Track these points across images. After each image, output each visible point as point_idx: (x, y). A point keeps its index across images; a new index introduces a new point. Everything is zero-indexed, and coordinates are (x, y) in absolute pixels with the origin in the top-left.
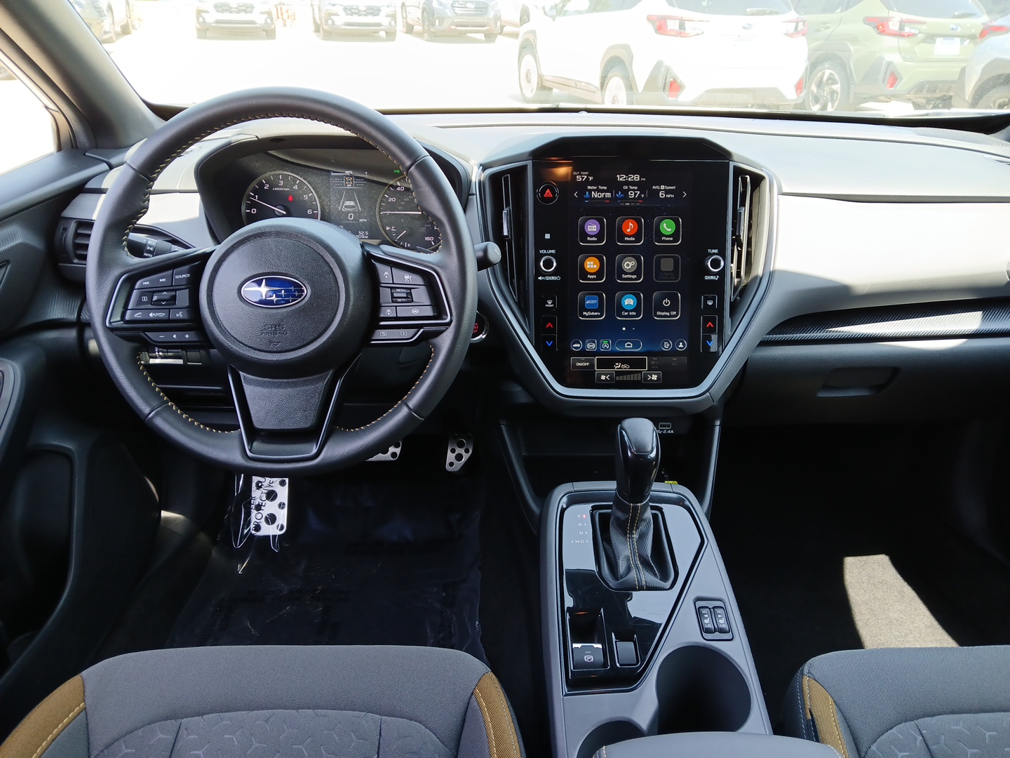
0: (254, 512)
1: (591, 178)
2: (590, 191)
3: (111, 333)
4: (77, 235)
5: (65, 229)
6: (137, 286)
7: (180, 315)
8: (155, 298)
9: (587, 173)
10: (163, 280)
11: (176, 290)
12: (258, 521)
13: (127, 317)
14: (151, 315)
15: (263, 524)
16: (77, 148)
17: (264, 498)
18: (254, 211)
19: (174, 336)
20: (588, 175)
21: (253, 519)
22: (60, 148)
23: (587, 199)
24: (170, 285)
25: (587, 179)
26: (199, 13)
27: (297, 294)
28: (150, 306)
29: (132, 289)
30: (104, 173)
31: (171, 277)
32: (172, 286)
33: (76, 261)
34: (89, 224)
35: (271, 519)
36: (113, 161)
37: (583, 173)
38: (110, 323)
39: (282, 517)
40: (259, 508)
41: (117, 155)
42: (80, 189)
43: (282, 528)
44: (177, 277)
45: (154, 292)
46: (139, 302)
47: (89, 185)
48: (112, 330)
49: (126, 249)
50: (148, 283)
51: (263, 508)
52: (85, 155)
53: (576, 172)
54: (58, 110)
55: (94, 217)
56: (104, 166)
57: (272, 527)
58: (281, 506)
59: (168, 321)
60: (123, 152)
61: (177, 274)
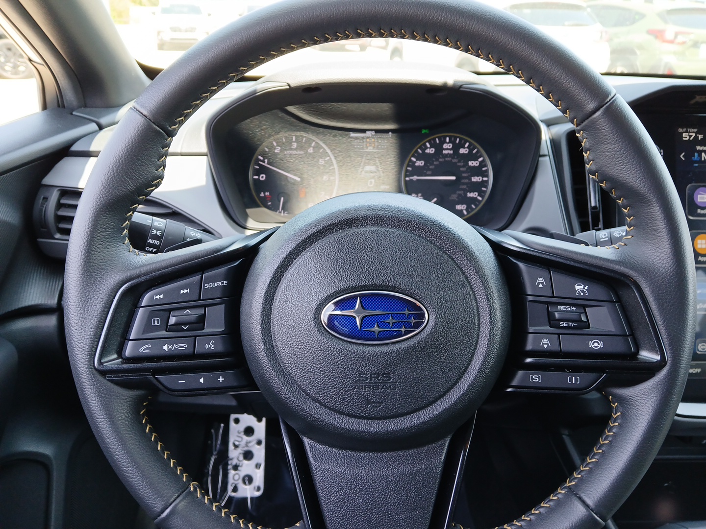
0: (232, 473)
1: (700, 137)
2: (700, 152)
3: (101, 378)
4: (60, 206)
5: (46, 199)
6: (144, 302)
7: (211, 346)
8: (172, 320)
9: (695, 130)
10: (186, 291)
11: (205, 306)
12: (236, 482)
13: (128, 351)
14: (166, 348)
15: (241, 486)
16: (64, 107)
17: (241, 458)
18: (262, 177)
19: (202, 380)
20: (696, 133)
21: (231, 481)
22: (45, 107)
23: (696, 162)
24: (197, 299)
25: (696, 137)
26: (159, 33)
27: (413, 321)
28: (163, 333)
29: (136, 306)
30: (93, 134)
31: (198, 288)
32: (199, 300)
33: (58, 236)
34: (77, 194)
35: (249, 479)
36: (103, 121)
37: (690, 130)
38: (100, 363)
39: (259, 476)
40: (236, 468)
41: (108, 114)
42: (64, 152)
43: (258, 489)
44: (207, 286)
45: (170, 310)
46: (148, 327)
47: (75, 148)
48: (104, 373)
49: (127, 241)
50: (161, 296)
51: (239, 468)
52: (72, 114)
53: (683, 128)
54: (43, 62)
55: (82, 184)
56: (93, 127)
57: (248, 487)
58: (258, 466)
59: (193, 356)
60: (114, 112)
61: (207, 282)
